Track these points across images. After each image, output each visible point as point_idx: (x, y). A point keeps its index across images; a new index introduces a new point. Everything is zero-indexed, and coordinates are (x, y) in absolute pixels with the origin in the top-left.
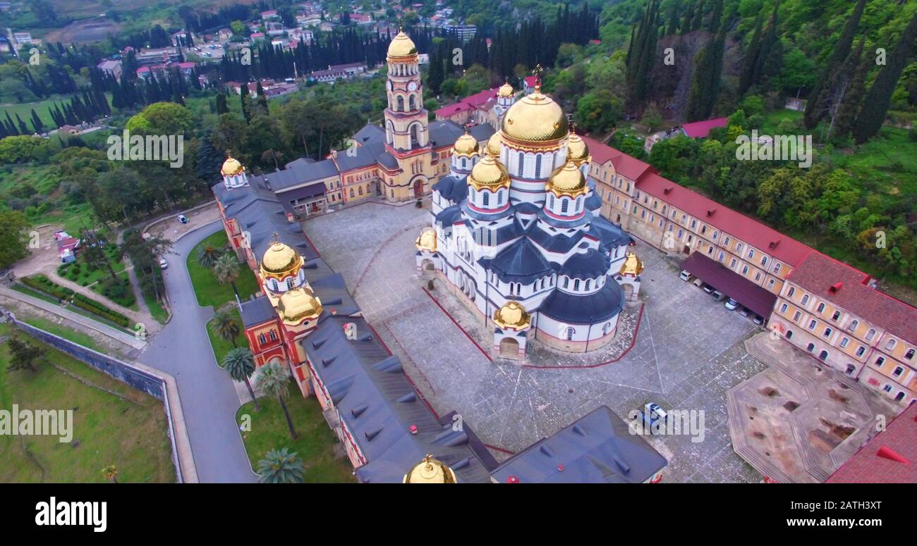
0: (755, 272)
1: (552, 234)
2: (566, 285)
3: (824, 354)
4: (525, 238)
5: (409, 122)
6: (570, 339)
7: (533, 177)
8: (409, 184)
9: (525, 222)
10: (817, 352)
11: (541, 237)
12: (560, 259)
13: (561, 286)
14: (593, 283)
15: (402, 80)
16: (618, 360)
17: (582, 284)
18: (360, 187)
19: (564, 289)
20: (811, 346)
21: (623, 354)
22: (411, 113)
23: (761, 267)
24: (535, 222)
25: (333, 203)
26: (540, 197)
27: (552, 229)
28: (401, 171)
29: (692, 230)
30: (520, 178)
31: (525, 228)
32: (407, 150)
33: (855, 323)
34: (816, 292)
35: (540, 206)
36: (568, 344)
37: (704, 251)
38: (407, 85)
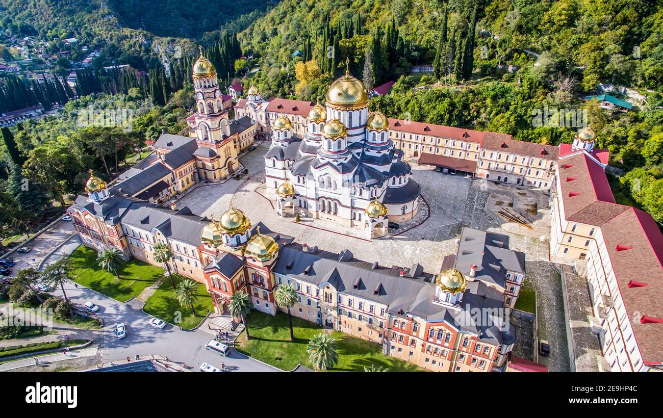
0: (458, 152)
1: (379, 155)
2: (394, 183)
3: (506, 179)
4: (361, 164)
5: (219, 120)
6: (404, 214)
7: (358, 126)
8: (225, 166)
9: (358, 154)
10: (502, 179)
11: (372, 160)
12: (386, 168)
13: (391, 185)
14: (403, 178)
15: (210, 90)
16: (429, 216)
17: (397, 180)
18: (187, 178)
19: (394, 186)
20: (499, 178)
21: (429, 213)
22: (219, 114)
23: (461, 148)
24: (363, 152)
25: (171, 195)
26: (362, 137)
27: (379, 152)
28: (219, 157)
29: (417, 141)
30: (351, 128)
31: (359, 158)
32: (221, 141)
33: (516, 158)
34: (496, 150)
35: (363, 142)
36: (404, 217)
37: (427, 151)
38: (215, 93)
